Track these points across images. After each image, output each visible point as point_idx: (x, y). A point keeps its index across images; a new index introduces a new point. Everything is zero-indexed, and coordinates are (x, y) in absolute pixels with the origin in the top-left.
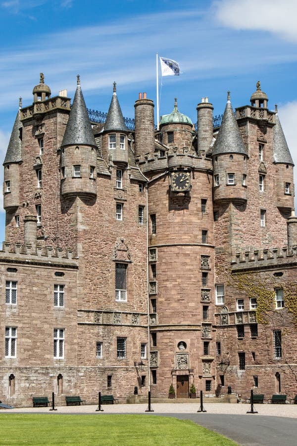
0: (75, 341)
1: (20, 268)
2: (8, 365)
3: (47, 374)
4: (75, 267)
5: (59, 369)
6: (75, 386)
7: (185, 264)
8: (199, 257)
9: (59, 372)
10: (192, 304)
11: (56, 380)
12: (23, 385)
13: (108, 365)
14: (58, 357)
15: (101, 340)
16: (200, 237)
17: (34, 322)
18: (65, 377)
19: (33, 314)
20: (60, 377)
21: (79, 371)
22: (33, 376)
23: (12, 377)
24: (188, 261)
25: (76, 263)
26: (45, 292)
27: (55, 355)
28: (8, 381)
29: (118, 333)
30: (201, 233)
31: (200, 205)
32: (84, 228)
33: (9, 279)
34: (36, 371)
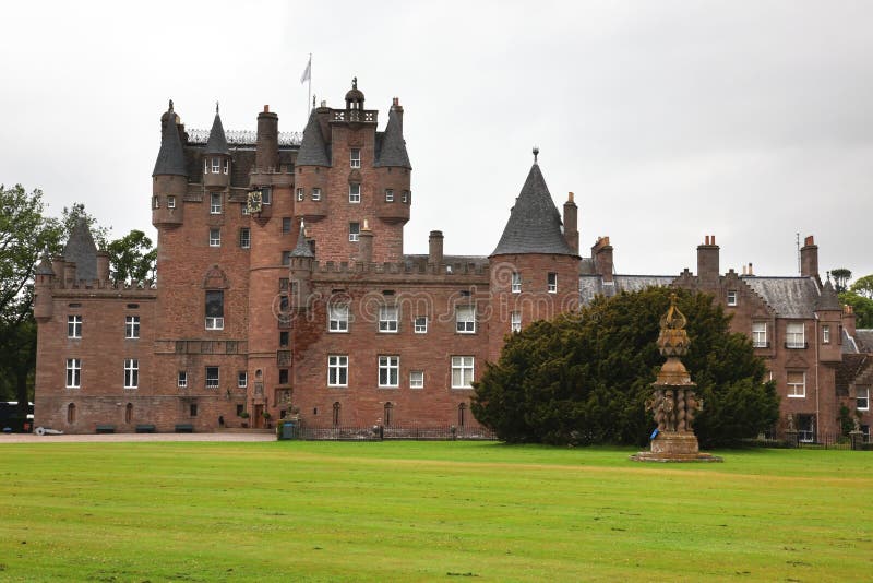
0: (151, 371)
1: (85, 302)
2: (69, 394)
3: (115, 403)
4: (151, 298)
5: (129, 398)
6: (149, 415)
7: (263, 289)
8: (278, 281)
9: (128, 402)
10: (269, 331)
11: (124, 410)
12: (84, 413)
13: (191, 393)
14: (131, 387)
15: (183, 369)
16: (279, 259)
17: (101, 354)
18: (136, 405)
19: (100, 346)
20: (130, 406)
21: (153, 400)
22: (97, 405)
23: (71, 406)
24: (266, 285)
25: (154, 294)
26: (115, 324)
27: (128, 384)
28: (66, 409)
29: (207, 361)
30: (280, 254)
31: (280, 225)
32: (164, 258)
33: (71, 314)
34: (100, 401)
